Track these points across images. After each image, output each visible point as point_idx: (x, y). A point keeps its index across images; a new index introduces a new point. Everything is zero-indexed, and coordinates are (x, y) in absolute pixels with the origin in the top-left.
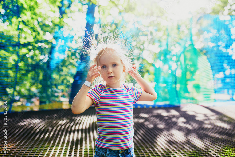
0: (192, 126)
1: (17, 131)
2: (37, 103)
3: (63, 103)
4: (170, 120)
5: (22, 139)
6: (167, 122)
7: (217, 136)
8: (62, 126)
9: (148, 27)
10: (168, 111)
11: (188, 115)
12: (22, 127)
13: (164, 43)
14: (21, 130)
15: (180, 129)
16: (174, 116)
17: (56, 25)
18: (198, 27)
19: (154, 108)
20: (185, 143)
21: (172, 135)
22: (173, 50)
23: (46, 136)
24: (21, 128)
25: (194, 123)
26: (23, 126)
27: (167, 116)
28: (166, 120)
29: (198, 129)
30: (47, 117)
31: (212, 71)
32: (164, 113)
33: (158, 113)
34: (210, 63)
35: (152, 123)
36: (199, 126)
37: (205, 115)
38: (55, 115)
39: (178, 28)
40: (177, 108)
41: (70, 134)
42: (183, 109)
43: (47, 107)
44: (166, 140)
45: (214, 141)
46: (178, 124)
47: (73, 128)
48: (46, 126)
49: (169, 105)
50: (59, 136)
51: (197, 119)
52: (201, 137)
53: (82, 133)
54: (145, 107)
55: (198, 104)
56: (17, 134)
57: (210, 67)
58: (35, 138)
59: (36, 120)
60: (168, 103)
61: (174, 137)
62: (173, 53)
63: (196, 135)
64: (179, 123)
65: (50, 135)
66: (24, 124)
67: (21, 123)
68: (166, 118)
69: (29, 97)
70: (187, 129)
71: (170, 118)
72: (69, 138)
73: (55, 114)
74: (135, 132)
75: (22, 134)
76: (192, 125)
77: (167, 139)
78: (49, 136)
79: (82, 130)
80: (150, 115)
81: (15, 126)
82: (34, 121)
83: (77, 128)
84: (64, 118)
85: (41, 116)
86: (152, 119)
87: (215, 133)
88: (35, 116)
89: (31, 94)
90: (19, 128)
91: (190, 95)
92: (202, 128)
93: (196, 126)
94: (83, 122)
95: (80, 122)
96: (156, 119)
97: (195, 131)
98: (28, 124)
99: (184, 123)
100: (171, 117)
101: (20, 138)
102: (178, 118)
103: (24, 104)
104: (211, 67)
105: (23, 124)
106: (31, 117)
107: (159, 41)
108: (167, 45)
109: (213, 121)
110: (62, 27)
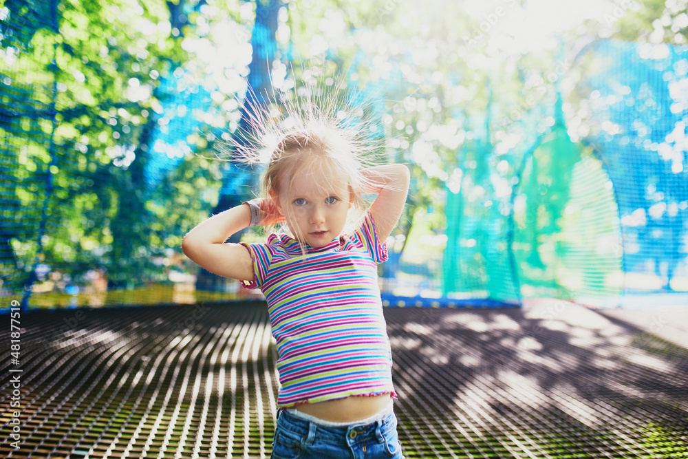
0: (560, 361)
1: (48, 363)
2: (102, 285)
3: (175, 287)
4: (494, 344)
5: (64, 388)
6: (488, 349)
7: (632, 392)
8: (180, 353)
9: (432, 72)
10: (488, 320)
11: (546, 330)
12: (63, 352)
13: (478, 119)
14: (61, 361)
15: (526, 370)
16: (506, 334)
17: (162, 58)
18: (575, 76)
19: (447, 307)
20: (542, 408)
21: (502, 386)
22: (500, 141)
23: (136, 381)
24: (60, 355)
25: (565, 354)
26: (66, 351)
27: (486, 333)
28: (483, 343)
29: (576, 372)
30: (135, 325)
31: (617, 204)
32: (475, 324)
33: (457, 324)
34: (612, 181)
35: (442, 351)
36: (580, 364)
37: (597, 334)
38: (159, 322)
39: (521, 77)
40: (513, 310)
41: (205, 375)
42: (532, 314)
43: (130, 296)
44: (486, 401)
45: (626, 406)
46: (518, 355)
47: (213, 360)
48: (132, 352)
49: (488, 300)
50: (173, 383)
51: (574, 342)
52: (588, 395)
53: (239, 374)
54: (419, 304)
55: (572, 302)
56: (50, 373)
57: (612, 193)
58: (105, 386)
59: (102, 333)
60: (483, 294)
61: (511, 391)
62: (500, 150)
63: (573, 389)
64: (520, 353)
65: (146, 377)
66: (69, 344)
67: (60, 342)
68: (484, 338)
69: (78, 269)
70: (545, 369)
71: (494, 338)
72: (204, 389)
73: (158, 319)
74: (396, 376)
75: (64, 374)
76: (560, 359)
77: (489, 397)
78: (145, 380)
79: (239, 365)
80: (437, 327)
81: (43, 350)
82: (98, 337)
83: (224, 360)
84: (186, 332)
85: (117, 323)
86: (443, 338)
87: (625, 383)
88: (99, 323)
89: (85, 259)
90: (53, 357)
91: (548, 275)
92: (589, 369)
93: (570, 361)
94: (240, 342)
95: (231, 342)
96: (453, 340)
97: (568, 377)
98: (79, 345)
99: (538, 353)
100: (498, 334)
101: (61, 385)
102: (517, 338)
103: (61, 286)
104: (616, 192)
105: (65, 346)
106: (88, 326)
107: (466, 114)
108: (487, 125)
109: (619, 351)
110: (180, 64)
